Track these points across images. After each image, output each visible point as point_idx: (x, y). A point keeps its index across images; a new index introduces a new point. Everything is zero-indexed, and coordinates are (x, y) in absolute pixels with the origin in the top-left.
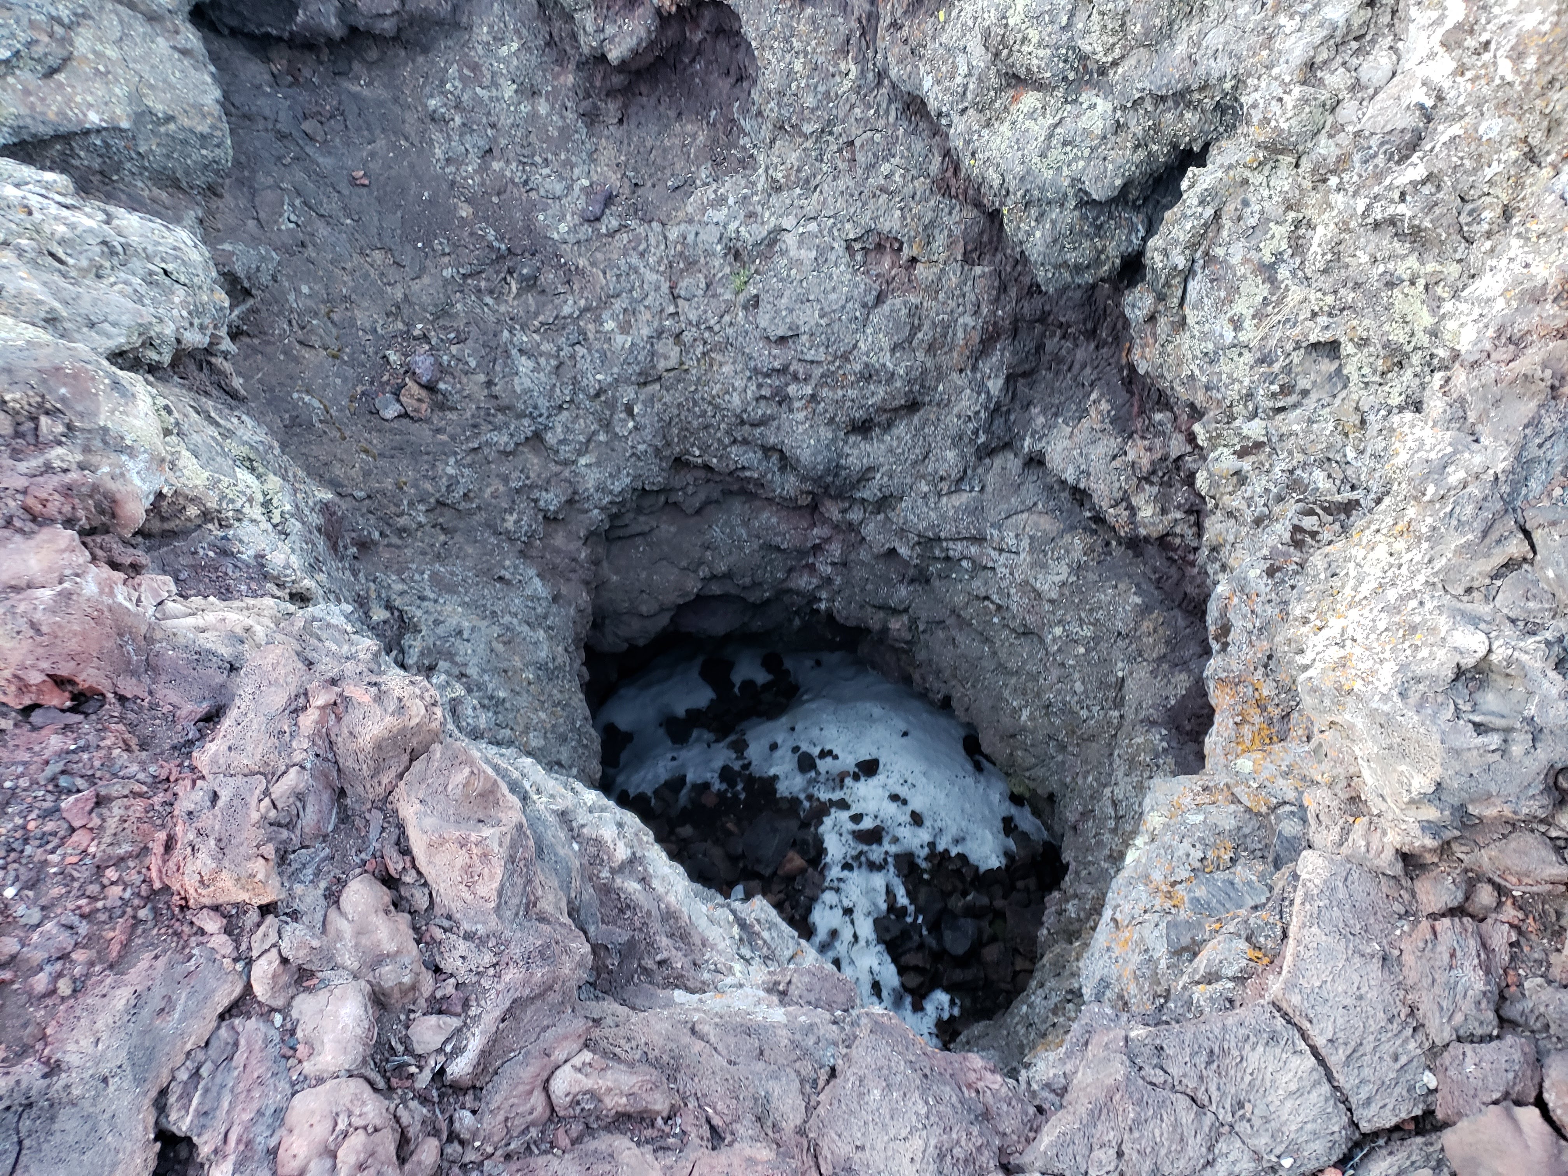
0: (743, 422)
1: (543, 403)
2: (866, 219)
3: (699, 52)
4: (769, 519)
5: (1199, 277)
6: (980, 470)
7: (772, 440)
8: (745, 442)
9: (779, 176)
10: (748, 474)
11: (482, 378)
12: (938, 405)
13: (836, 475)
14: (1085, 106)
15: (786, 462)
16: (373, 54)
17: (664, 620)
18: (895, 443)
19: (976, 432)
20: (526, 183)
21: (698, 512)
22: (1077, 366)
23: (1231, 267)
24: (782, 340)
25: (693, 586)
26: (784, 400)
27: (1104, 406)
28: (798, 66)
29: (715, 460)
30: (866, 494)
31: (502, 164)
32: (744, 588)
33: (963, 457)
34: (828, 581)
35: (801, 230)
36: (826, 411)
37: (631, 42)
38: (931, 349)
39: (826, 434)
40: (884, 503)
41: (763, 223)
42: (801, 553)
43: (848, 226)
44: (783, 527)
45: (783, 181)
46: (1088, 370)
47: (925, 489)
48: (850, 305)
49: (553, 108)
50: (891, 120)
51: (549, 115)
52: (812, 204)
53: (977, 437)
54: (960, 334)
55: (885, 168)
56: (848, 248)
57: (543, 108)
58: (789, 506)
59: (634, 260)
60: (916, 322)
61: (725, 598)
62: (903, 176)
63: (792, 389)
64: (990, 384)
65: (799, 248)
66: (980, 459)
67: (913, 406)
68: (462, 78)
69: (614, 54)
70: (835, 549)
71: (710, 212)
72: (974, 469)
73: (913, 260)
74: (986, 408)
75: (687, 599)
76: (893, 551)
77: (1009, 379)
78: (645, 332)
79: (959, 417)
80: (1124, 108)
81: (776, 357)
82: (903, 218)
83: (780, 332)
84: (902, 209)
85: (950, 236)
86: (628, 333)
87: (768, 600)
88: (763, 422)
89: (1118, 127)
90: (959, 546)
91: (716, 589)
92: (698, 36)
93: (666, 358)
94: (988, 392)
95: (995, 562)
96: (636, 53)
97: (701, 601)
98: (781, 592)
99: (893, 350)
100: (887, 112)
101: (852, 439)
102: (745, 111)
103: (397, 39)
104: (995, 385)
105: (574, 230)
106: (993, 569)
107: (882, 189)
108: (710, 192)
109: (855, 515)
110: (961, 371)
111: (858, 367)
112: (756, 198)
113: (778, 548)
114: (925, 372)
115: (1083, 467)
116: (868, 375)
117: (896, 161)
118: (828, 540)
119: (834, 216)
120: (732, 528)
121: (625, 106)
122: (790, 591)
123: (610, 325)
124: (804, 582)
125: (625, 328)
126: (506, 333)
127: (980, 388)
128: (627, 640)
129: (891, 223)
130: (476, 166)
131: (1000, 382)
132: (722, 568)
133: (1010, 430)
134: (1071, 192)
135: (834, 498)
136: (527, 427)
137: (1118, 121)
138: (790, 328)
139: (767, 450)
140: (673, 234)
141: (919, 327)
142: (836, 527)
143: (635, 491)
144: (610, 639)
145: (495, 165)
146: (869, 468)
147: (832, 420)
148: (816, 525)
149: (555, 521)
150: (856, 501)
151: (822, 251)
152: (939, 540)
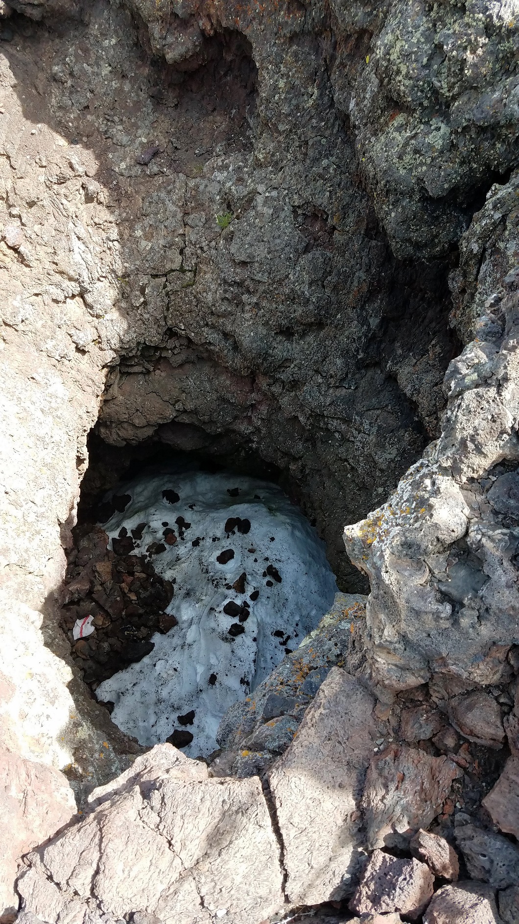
0: (212, 313)
2: (306, 194)
3: (230, 69)
4: (225, 381)
5: (487, 262)
6: (357, 376)
7: (229, 328)
8: (213, 327)
9: (261, 156)
10: (212, 347)
11: (51, 250)
12: (336, 327)
13: (265, 359)
14: (433, 128)
15: (236, 347)
16: (29, 33)
17: (150, 432)
18: (306, 347)
19: (357, 351)
20: (106, 132)
21: (181, 366)
22: (427, 320)
23: (507, 257)
24: (244, 264)
25: (170, 413)
26: (240, 304)
27: (438, 349)
28: (281, 84)
29: (193, 334)
30: (284, 376)
31: (94, 117)
32: (204, 423)
33: (347, 365)
34: (258, 430)
35: (267, 194)
36: (264, 316)
37: (181, 50)
38: (335, 289)
39: (262, 330)
40: (295, 385)
41: (246, 186)
42: (244, 408)
43: (296, 197)
44: (233, 388)
45: (262, 160)
46: (434, 324)
47: (320, 381)
48: (287, 249)
49: (133, 87)
50: (335, 131)
51: (130, 92)
52: (277, 179)
53: (358, 354)
54: (355, 283)
55: (325, 163)
56: (294, 212)
57: (127, 87)
58: (234, 373)
59: (163, 195)
60: (328, 269)
61: (191, 426)
62: (335, 170)
63: (245, 297)
64: (371, 321)
65: (264, 206)
66: (359, 369)
67: (320, 325)
68: (76, 56)
69: (170, 56)
70: (264, 409)
71: (216, 173)
72: (354, 374)
73: (334, 228)
74: (366, 336)
75: (166, 421)
76: (296, 418)
77: (383, 320)
78: (162, 242)
79: (348, 338)
80: (456, 133)
81: (239, 274)
82: (330, 197)
83: (243, 258)
84: (330, 192)
85: (359, 216)
86: (150, 241)
87: (220, 434)
88: (225, 315)
89: (453, 146)
90: (335, 422)
91: (186, 419)
92: (229, 58)
93: (172, 261)
94: (369, 326)
95: (355, 438)
96: (185, 60)
97: (174, 425)
98: (229, 432)
99: (310, 284)
100: (333, 125)
101: (280, 338)
102: (251, 113)
103: (40, 24)
104: (374, 322)
105: (129, 168)
106: (353, 442)
107: (321, 176)
108: (219, 160)
109: (276, 389)
110: (354, 308)
111: (287, 291)
112: (246, 169)
113: (227, 401)
114: (330, 303)
115: (417, 386)
116: (292, 298)
117: (333, 159)
118: (260, 403)
119: (288, 189)
120: (201, 382)
121: (180, 97)
122: (234, 431)
123: (139, 233)
124: (243, 427)
125: (148, 237)
126: (71, 225)
127: (364, 321)
128: (125, 440)
129: (323, 200)
130: (76, 115)
131: (378, 321)
132: (190, 406)
133: (380, 354)
134: (416, 188)
135: (265, 374)
136: (74, 288)
137: (452, 142)
138: (248, 257)
139: (226, 335)
140: (192, 184)
141: (330, 273)
142: (266, 394)
143: (139, 343)
144: (115, 436)
145: (89, 117)
146: (286, 360)
147: (266, 324)
148: (252, 391)
149: (83, 352)
150: (276, 381)
151: (277, 210)
152: (323, 416)
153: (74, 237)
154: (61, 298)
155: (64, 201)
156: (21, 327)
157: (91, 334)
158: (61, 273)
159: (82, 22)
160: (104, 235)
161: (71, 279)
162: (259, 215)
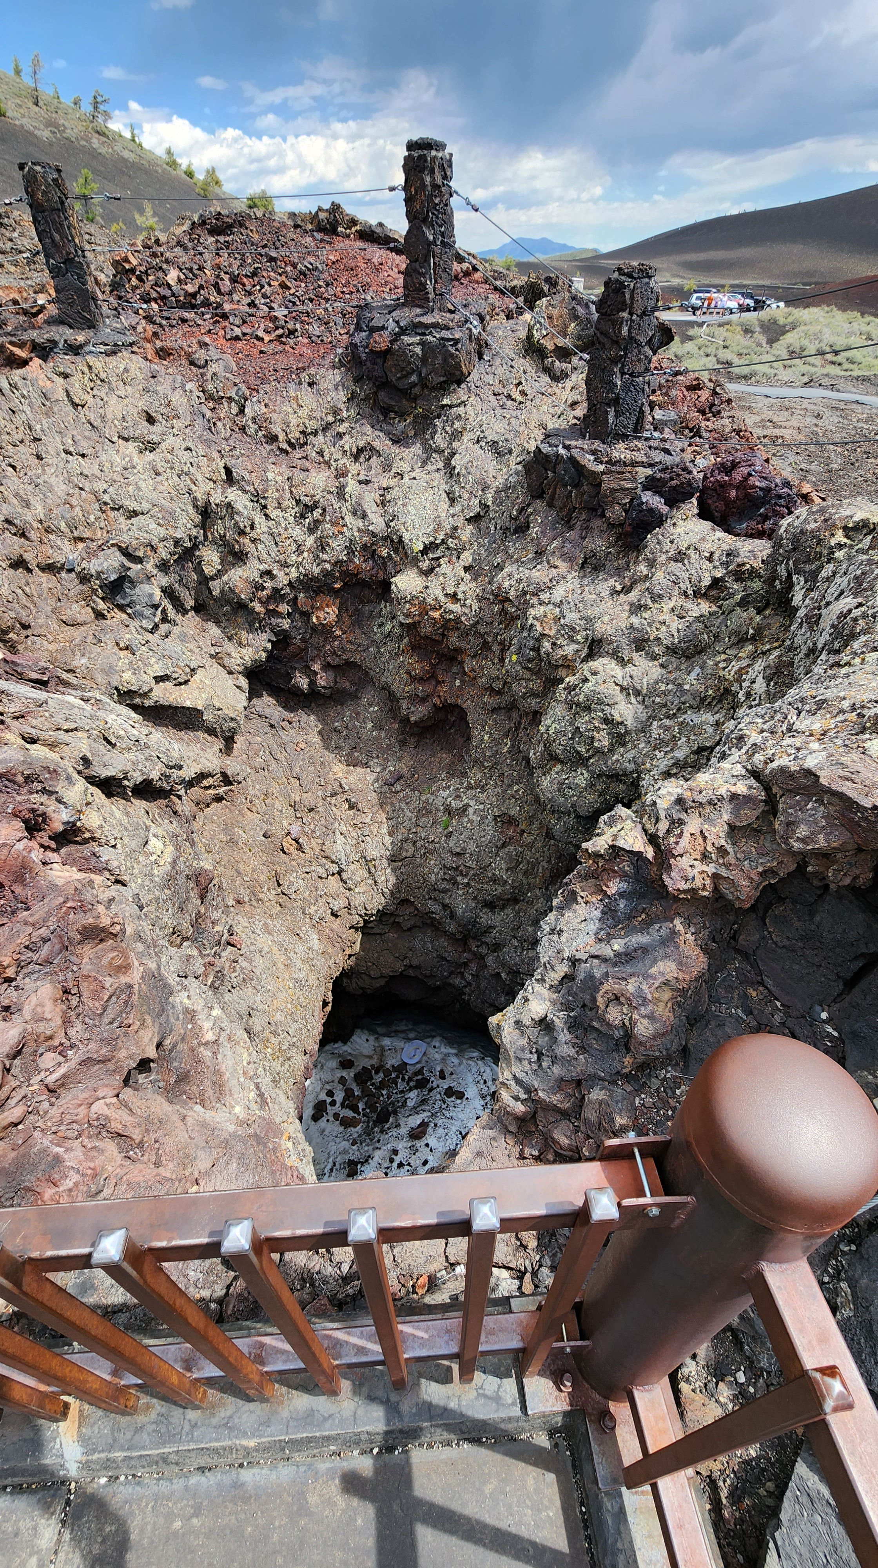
0: (435, 890)
1: (344, 859)
2: (503, 808)
3: (453, 725)
4: (443, 942)
7: (447, 901)
8: (435, 900)
9: (472, 782)
10: (434, 916)
11: (321, 842)
13: (474, 926)
14: (578, 774)
15: (452, 915)
16: (321, 702)
17: (382, 982)
18: (505, 917)
21: (410, 929)
24: (458, 854)
25: (399, 967)
26: (455, 883)
28: (486, 737)
29: (420, 906)
30: (488, 940)
32: (426, 976)
34: (469, 984)
35: (476, 807)
36: (473, 893)
37: (420, 715)
38: (525, 873)
39: (471, 904)
40: (497, 947)
41: (461, 801)
42: (459, 965)
43: (495, 809)
44: (450, 949)
45: (473, 784)
47: (517, 944)
48: (490, 845)
49: (387, 735)
50: (521, 768)
51: (384, 738)
52: (482, 797)
54: (541, 870)
55: (516, 788)
56: (495, 819)
57: (383, 734)
58: (451, 937)
59: (403, 805)
60: (519, 860)
61: (415, 978)
62: (523, 793)
63: (459, 878)
65: (474, 815)
67: (516, 901)
68: (351, 717)
69: (412, 719)
70: (474, 967)
71: (441, 791)
73: (523, 831)
75: (395, 974)
76: (499, 974)
78: (400, 838)
79: (537, 911)
80: (593, 777)
81: (455, 862)
82: (520, 811)
83: (458, 850)
84: (520, 807)
85: (541, 824)
87: (439, 987)
88: (445, 891)
89: (592, 785)
91: (411, 973)
92: (453, 719)
93: (407, 851)
96: (422, 720)
97: (401, 978)
98: (445, 985)
99: (507, 870)
100: (520, 764)
101: (485, 910)
102: (467, 753)
103: (330, 697)
105: (381, 787)
107: (513, 797)
108: (444, 783)
109: (484, 950)
110: (540, 888)
111: (490, 875)
112: (461, 790)
113: (445, 959)
114: (522, 884)
116: (495, 880)
117: (521, 785)
118: (470, 961)
119: (490, 804)
120: (425, 942)
121: (418, 741)
122: (450, 984)
124: (457, 981)
126: (337, 824)
128: (362, 988)
129: (514, 811)
132: (415, 962)
134: (572, 810)
135: (474, 938)
136: (334, 868)
137: (591, 783)
138: (462, 850)
139: (445, 906)
140: (423, 798)
141: (521, 863)
142: (474, 954)
143: (379, 911)
144: (354, 985)
145: (356, 754)
146: (491, 927)
147: (475, 898)
148: (464, 951)
149: (337, 916)
150: (483, 943)
151: (483, 818)
152: (519, 973)
153: (338, 833)
154: (325, 875)
155: (334, 809)
156: (293, 896)
157: (343, 903)
158: (326, 857)
159: (356, 697)
160: (360, 833)
161: (333, 862)
162: (471, 821)
